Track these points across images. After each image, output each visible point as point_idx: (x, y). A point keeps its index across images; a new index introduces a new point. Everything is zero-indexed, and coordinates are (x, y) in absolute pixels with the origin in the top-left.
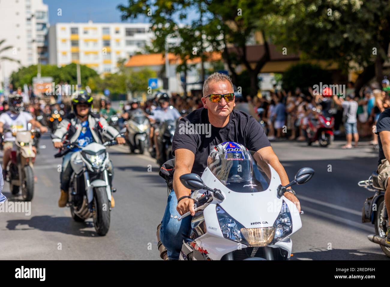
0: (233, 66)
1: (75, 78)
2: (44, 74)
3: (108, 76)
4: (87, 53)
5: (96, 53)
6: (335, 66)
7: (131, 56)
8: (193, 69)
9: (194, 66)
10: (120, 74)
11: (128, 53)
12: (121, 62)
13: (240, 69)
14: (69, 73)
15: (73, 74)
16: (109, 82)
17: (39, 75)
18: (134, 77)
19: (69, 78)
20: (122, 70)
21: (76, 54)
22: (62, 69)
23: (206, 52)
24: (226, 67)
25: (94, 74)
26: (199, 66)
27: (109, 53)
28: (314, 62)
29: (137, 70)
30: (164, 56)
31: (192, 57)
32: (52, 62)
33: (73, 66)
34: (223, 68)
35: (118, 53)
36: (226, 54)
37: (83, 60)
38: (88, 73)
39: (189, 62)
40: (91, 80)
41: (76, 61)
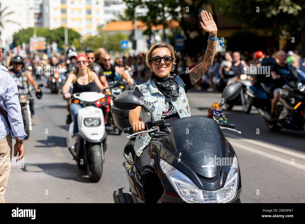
0: (188, 32)
1: (63, 39)
2: (38, 35)
3: (89, 38)
4: (73, 19)
5: (80, 19)
6: (270, 33)
7: (108, 23)
8: (156, 34)
9: (157, 31)
10: (99, 36)
11: (105, 20)
12: (100, 27)
13: (193, 35)
14: (59, 35)
15: (62, 36)
16: (89, 43)
17: (35, 36)
18: (110, 39)
19: (59, 38)
20: (101, 34)
21: (64, 20)
22: (53, 31)
23: (167, 20)
24: (182, 33)
25: (78, 36)
26: (161, 32)
27: (91, 20)
28: (252, 30)
29: (112, 34)
30: (133, 23)
31: (156, 24)
32: (45, 26)
33: (62, 29)
34: (180, 33)
35: (97, 20)
36: (183, 22)
37: (70, 25)
38: (73, 35)
39: (154, 28)
40: (76, 41)
41: (64, 25)
